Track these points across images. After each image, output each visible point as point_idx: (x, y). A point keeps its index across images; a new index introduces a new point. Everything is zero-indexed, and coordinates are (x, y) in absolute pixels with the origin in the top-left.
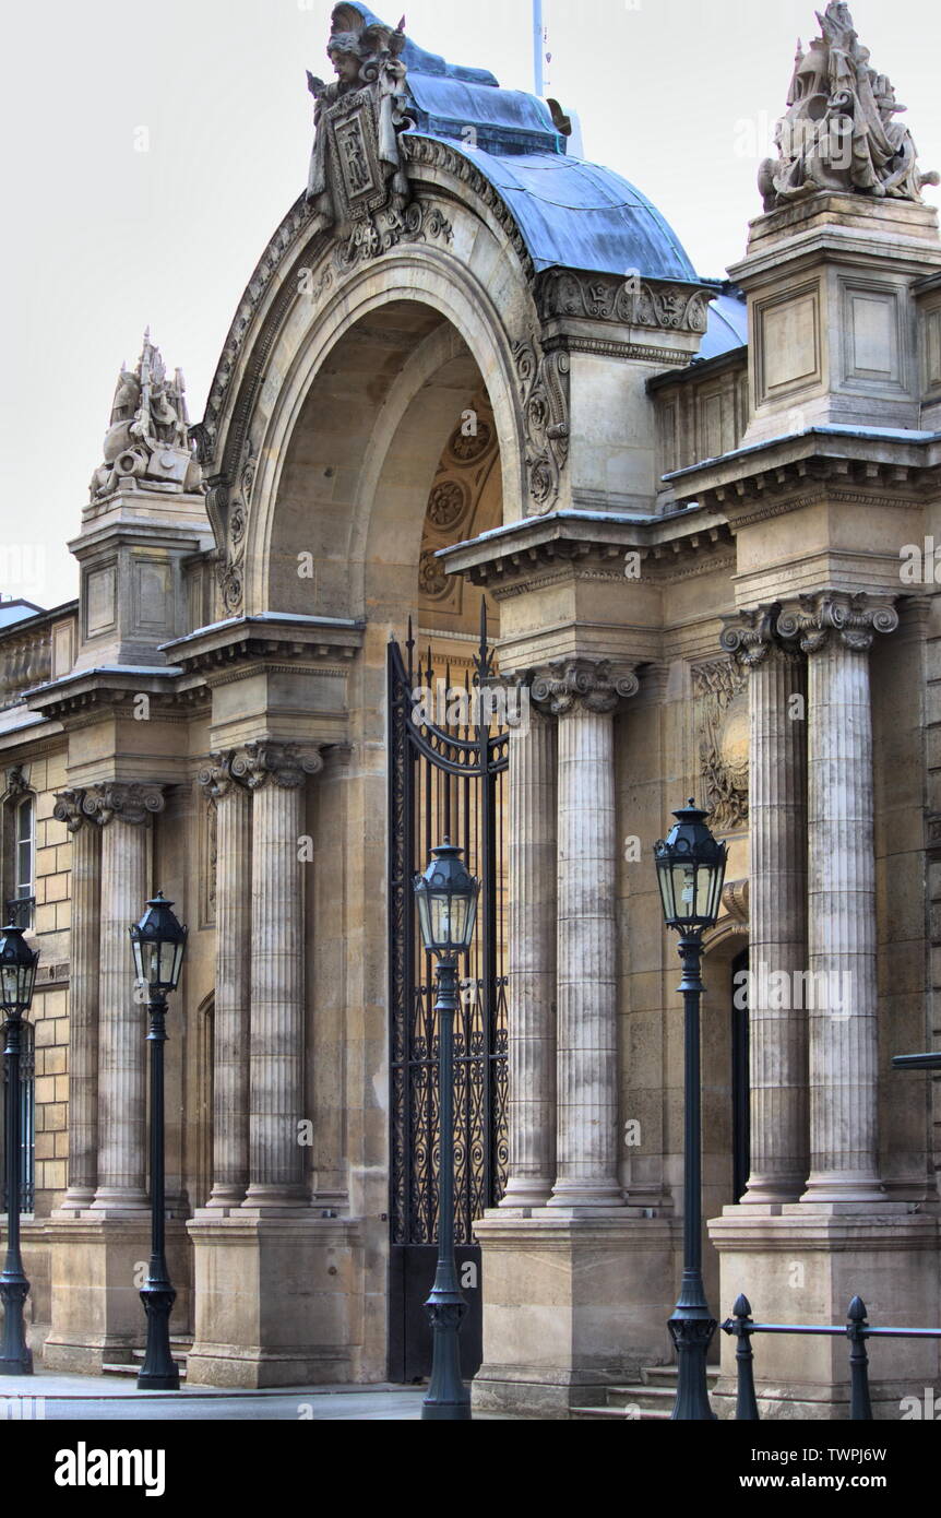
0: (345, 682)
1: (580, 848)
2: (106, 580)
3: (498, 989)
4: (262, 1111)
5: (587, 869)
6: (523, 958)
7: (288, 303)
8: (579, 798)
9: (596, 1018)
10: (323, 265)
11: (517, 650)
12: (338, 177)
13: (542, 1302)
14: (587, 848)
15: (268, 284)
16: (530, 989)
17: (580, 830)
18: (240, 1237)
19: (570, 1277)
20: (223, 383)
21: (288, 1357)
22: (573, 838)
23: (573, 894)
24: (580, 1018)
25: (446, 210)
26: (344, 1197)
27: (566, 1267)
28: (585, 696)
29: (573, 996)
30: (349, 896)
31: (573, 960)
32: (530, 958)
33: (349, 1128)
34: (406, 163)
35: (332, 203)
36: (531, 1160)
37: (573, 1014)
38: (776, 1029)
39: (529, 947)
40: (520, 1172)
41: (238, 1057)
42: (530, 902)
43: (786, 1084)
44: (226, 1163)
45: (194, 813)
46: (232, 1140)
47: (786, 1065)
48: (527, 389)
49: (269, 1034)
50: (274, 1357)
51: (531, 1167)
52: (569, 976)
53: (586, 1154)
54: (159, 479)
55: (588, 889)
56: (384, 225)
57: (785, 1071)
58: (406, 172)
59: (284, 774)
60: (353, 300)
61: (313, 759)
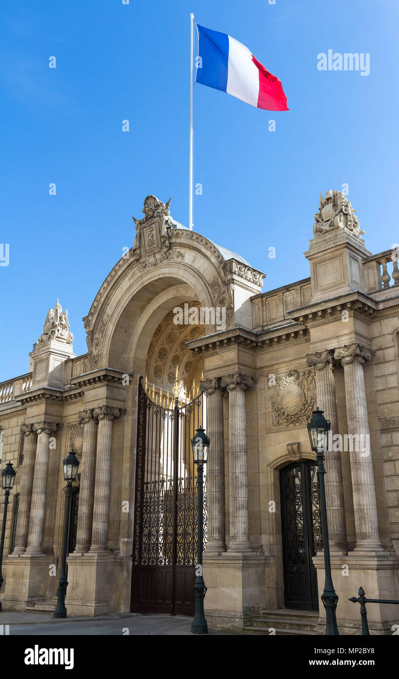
0: (125, 391)
1: (238, 432)
2: (44, 365)
3: (179, 482)
4: (98, 520)
5: (241, 438)
6: (214, 468)
7: (119, 282)
8: (238, 416)
9: (244, 487)
10: (133, 271)
11: (212, 372)
12: (144, 244)
13: (227, 587)
14: (241, 432)
15: (113, 277)
16: (217, 478)
17: (238, 427)
18: (89, 563)
19: (241, 577)
20: (95, 305)
21: (103, 605)
22: (236, 428)
23: (236, 446)
24: (240, 487)
25: (182, 251)
26: (119, 549)
27: (239, 574)
28: (240, 384)
29: (237, 479)
30: (124, 454)
31: (237, 468)
32: (216, 468)
33: (121, 526)
34: (170, 238)
35: (140, 252)
36: (217, 535)
37: (237, 485)
38: (335, 489)
39: (216, 464)
40: (213, 540)
41: (87, 503)
42: (217, 450)
43: (339, 508)
44: (82, 538)
45: (64, 432)
46: (84, 530)
47: (339, 501)
48: (216, 296)
49: (101, 495)
50: (99, 605)
51: (217, 538)
52: (236, 473)
53: (242, 533)
54: (60, 338)
55: (241, 445)
56: (158, 256)
57: (339, 503)
58: (169, 240)
59: (110, 416)
60: (144, 279)
61: (117, 412)
